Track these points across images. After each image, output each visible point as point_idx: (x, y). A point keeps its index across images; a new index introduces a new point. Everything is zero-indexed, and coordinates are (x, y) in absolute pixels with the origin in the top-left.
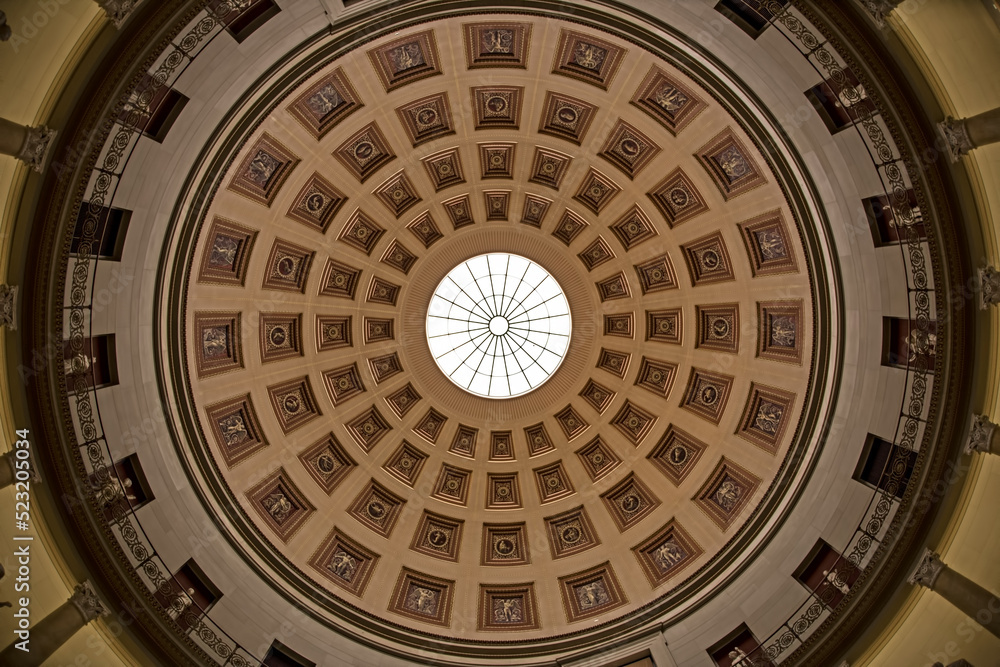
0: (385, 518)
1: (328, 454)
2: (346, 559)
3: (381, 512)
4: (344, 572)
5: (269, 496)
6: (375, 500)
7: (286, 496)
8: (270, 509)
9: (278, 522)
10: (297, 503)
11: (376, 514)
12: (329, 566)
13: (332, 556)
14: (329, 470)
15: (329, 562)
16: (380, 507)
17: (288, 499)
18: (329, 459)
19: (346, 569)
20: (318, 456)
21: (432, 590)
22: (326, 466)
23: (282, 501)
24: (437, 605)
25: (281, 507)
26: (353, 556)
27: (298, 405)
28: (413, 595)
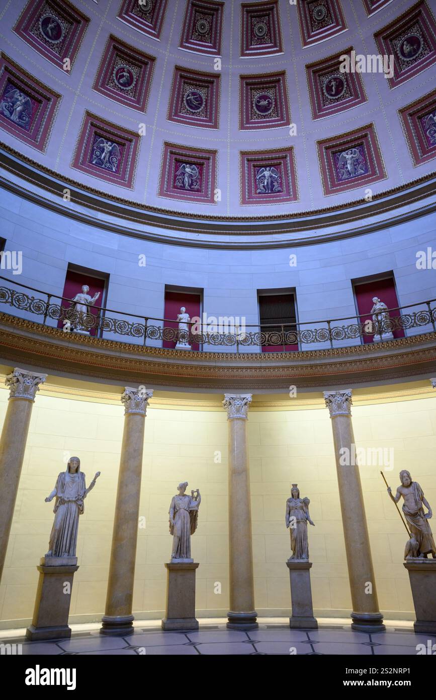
0: (276, 105)
1: (189, 90)
2: (267, 173)
3: (269, 103)
4: (273, 186)
5: (175, 176)
6: (257, 95)
7: (187, 163)
8: (184, 187)
9: (198, 191)
10: (199, 161)
11: (264, 109)
12: (259, 191)
13: (255, 180)
14: (201, 104)
15: (256, 188)
16: (264, 98)
17: (191, 164)
18: (194, 94)
19: (272, 182)
20: (182, 101)
21: (354, 147)
22: (195, 103)
23: (188, 170)
24: (365, 159)
25: (190, 176)
26: (270, 166)
27: (129, 72)
28: (340, 164)
